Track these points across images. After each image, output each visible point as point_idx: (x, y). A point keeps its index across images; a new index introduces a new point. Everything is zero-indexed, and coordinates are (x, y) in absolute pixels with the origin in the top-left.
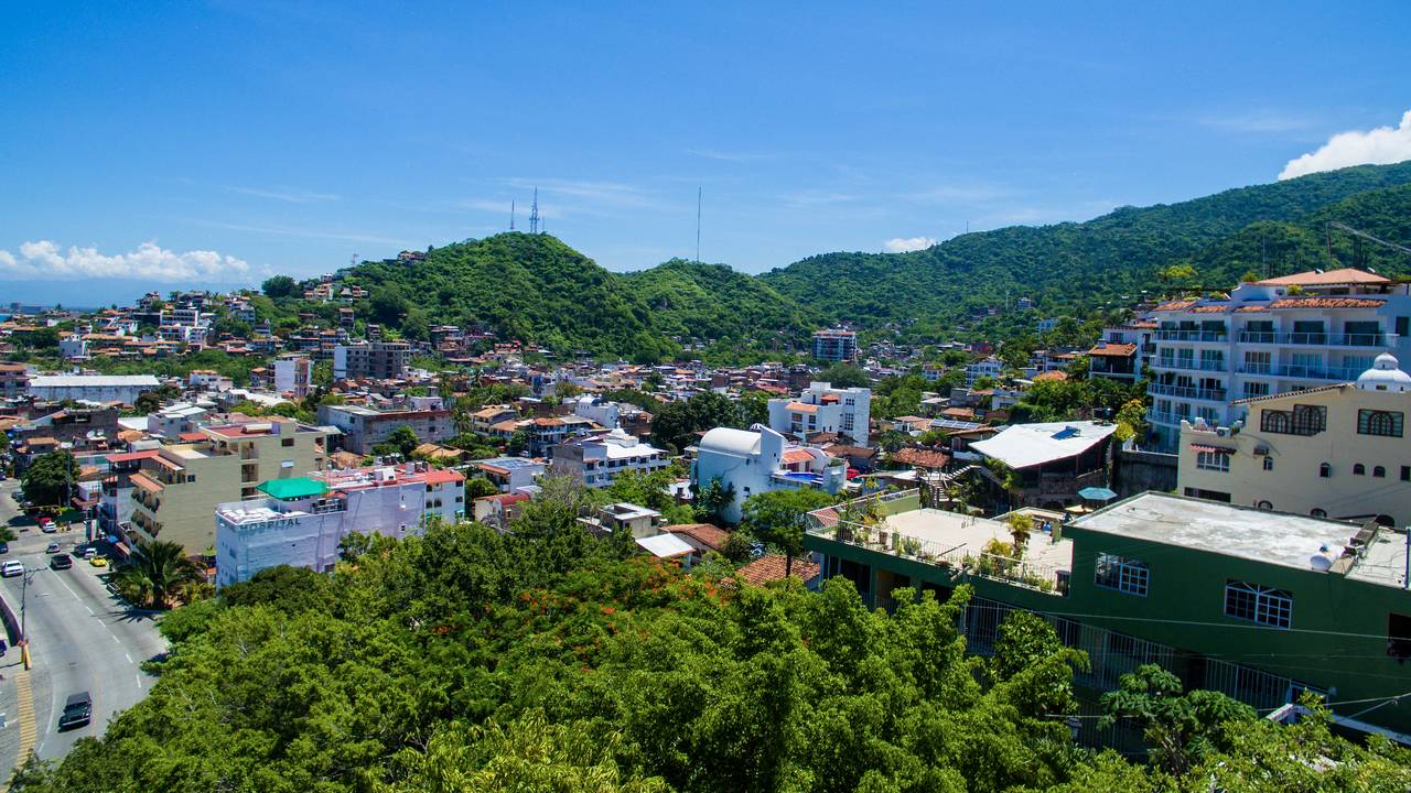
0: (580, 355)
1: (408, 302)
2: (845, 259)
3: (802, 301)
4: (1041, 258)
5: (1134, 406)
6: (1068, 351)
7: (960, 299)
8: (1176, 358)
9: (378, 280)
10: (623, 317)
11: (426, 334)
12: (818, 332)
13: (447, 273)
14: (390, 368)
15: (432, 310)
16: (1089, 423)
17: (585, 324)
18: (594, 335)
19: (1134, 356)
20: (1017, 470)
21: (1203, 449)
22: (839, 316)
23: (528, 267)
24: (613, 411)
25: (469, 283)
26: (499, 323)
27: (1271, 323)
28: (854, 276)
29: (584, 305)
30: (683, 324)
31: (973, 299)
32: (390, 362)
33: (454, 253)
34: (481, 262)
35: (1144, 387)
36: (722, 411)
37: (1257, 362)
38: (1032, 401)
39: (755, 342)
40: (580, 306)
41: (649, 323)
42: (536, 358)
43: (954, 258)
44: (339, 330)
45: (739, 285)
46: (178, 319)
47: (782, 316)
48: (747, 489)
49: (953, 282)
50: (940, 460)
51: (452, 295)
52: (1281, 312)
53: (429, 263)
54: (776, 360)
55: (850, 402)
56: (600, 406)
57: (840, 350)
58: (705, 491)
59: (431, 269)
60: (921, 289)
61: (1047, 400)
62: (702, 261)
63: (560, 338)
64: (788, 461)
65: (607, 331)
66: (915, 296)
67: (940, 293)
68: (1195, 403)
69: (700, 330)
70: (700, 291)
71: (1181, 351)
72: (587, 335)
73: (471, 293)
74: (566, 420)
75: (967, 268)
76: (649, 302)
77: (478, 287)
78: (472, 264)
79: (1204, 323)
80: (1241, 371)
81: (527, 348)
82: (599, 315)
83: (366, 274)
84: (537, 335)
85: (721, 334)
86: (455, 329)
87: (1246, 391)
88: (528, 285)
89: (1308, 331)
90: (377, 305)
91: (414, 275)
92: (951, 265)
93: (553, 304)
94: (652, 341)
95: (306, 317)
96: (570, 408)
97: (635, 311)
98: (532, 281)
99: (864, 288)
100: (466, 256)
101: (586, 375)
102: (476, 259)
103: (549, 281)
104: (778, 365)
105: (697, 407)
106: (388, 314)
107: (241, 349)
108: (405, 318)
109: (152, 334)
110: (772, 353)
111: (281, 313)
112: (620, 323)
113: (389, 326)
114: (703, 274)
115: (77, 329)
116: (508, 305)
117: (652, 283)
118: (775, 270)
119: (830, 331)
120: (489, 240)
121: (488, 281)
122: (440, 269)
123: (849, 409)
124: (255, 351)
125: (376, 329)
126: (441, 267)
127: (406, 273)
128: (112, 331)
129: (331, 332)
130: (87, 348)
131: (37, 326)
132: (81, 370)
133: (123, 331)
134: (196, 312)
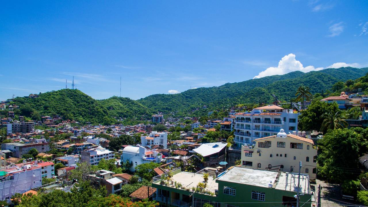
0: (88, 123)
1: (33, 109)
2: (160, 96)
3: (149, 107)
4: (208, 95)
5: (231, 137)
6: (215, 120)
7: (189, 106)
8: (240, 126)
9: (22, 103)
10: (100, 112)
11: (40, 119)
12: (153, 115)
13: (46, 100)
14: (28, 130)
15: (42, 111)
16: (221, 143)
17: (89, 115)
18: (92, 118)
19: (231, 124)
20: (204, 157)
21: (246, 152)
22: (159, 110)
23: (71, 99)
24: (98, 140)
25: (53, 103)
26: (63, 115)
27: (260, 118)
28: (162, 100)
29: (89, 109)
30: (117, 113)
31: (192, 106)
32: (28, 128)
33: (48, 95)
34: (57, 97)
35: (233, 133)
36: (128, 139)
37: (257, 127)
38: (207, 136)
39: (136, 118)
40: (88, 110)
41: (107, 114)
42: (75, 124)
43: (187, 95)
44: (9, 118)
45: (132, 103)
47: (143, 111)
48: (136, 163)
49: (187, 101)
50: (186, 153)
51: (48, 107)
52: (262, 116)
53: (40, 97)
54: (142, 123)
55: (162, 136)
56: (94, 139)
57: (159, 120)
58: (125, 164)
59: (41, 99)
60: (179, 103)
61: (211, 136)
62: (122, 97)
63: (82, 119)
64: (147, 155)
65: (95, 116)
66: (178, 105)
67: (184, 104)
68: (244, 137)
69: (121, 115)
70: (121, 105)
71: (241, 124)
72: (90, 118)
73: (54, 106)
74: (84, 143)
75: (191, 98)
76: (107, 108)
77: (56, 105)
78: (54, 98)
79: (246, 118)
80: (254, 130)
81: (72, 122)
82: (93, 112)
84: (75, 118)
85: (128, 116)
86: (49, 117)
87: (255, 134)
88: (72, 104)
89: (267, 120)
90: (23, 110)
91: (35, 101)
92: (187, 97)
93: (79, 109)
94: (109, 119)
96: (85, 139)
97: (103, 111)
98: (73, 103)
99: (165, 103)
100: (52, 96)
101: (90, 129)
102: (55, 96)
103: (78, 103)
104: (143, 124)
105: (121, 138)
106: (27, 113)
108: (32, 114)
110: (141, 121)
112: (99, 114)
113: (27, 117)
114: (122, 100)
116: (66, 110)
117: (108, 103)
118: (141, 99)
119: (156, 115)
120: (59, 91)
121: (59, 103)
122: (43, 99)
123: (162, 138)
125: (22, 117)
126: (44, 99)
127: (32, 101)
129: (6, 119)
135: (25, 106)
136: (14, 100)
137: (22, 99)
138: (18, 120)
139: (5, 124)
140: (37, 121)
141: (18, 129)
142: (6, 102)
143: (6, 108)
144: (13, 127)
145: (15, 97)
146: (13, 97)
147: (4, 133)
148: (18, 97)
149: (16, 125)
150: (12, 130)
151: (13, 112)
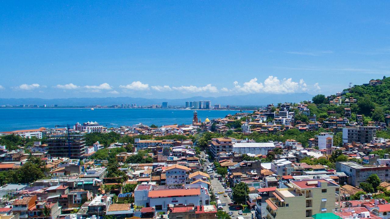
1: (374, 103)
9: (361, 94)
11: (383, 119)
14: (367, 138)
15: (386, 107)
32: (367, 135)
44: (344, 118)
46: (281, 115)
53: (384, 84)
59: (385, 87)
83: (355, 91)
90: (361, 106)
91: (377, 91)
95: (330, 113)
106: (366, 110)
107: (305, 128)
108: (373, 112)
109: (272, 122)
111: (320, 111)
113: (366, 116)
115: (247, 120)
124: (310, 129)
125: (360, 117)
127: (373, 90)
128: (258, 121)
129: (341, 119)
130: (250, 128)
131: (235, 119)
132: (248, 140)
133: (262, 121)
134: (287, 112)
135: (364, 98)
136: (351, 91)
137: (360, 88)
138: (355, 121)
139: (341, 126)
140: (379, 123)
141: (355, 136)
142: (342, 95)
143: (342, 102)
144: (349, 134)
145: (352, 86)
146: (350, 86)
147: (339, 141)
148: (356, 86)
149: (353, 131)
150: (347, 138)
151: (350, 109)
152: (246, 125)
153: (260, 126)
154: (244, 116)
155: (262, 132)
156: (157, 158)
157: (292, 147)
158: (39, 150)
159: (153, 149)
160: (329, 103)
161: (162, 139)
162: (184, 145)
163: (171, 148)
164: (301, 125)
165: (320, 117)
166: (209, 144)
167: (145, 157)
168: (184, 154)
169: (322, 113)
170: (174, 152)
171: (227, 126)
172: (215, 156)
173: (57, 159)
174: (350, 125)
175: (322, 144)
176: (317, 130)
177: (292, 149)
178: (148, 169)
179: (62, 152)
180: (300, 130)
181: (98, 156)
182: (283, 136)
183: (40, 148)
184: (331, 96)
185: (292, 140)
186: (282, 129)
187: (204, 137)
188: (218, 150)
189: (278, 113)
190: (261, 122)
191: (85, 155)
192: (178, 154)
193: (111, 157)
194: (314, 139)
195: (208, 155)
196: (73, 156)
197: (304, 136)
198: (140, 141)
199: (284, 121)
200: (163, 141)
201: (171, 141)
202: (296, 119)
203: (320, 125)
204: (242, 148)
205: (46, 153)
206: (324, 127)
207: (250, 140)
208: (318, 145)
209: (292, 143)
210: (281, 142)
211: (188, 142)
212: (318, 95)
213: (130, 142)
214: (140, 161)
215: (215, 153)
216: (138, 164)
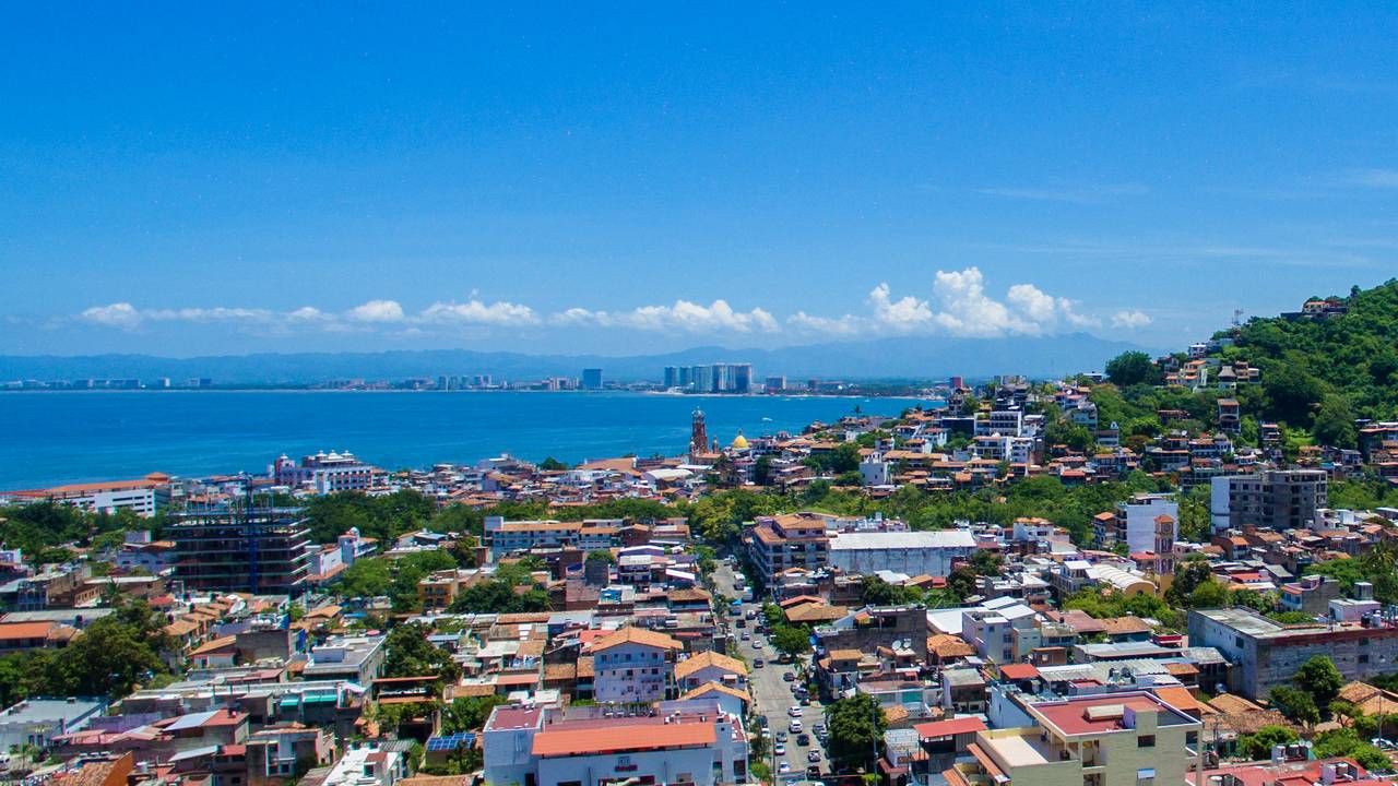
1: (1322, 383)
9: (1274, 351)
11: (1351, 436)
13: (1382, 331)
15: (1361, 394)
32: (1299, 502)
44: (1218, 436)
46: (997, 426)
53: (1352, 316)
59: (1357, 326)
83: (1255, 340)
90: (1274, 391)
91: (1329, 338)
95: (1170, 416)
106: (1291, 405)
107: (1080, 471)
108: (1317, 411)
109: (965, 449)
111: (1133, 409)
113: (1293, 424)
122: (1370, 325)
124: (1098, 473)
125: (1272, 430)
126: (1374, 323)
127: (1317, 335)
128: (917, 447)
129: (1205, 440)
130: (889, 472)
131: (835, 441)
132: (884, 519)
133: (930, 446)
134: (1020, 414)
135: (1284, 365)
136: (1239, 338)
137: (1272, 329)
138: (1255, 444)
139: (1205, 465)
140: (1338, 453)
141: (1253, 504)
142: (1208, 353)
143: (1210, 379)
144: (1232, 497)
145: (1244, 320)
146: (1237, 323)
147: (1199, 521)
148: (1255, 319)
149: (1246, 487)
150: (1228, 510)
151: (1236, 403)
152: (875, 461)
153: (924, 464)
154: (870, 428)
155: (931, 485)
156: (563, 593)
157: (1035, 543)
158: (145, 562)
159: (551, 557)
160: (1164, 382)
161: (583, 516)
162: (659, 538)
163: (614, 551)
164: (1067, 459)
165: (1134, 433)
166: (747, 536)
167: (520, 590)
168: (658, 576)
169: (1139, 416)
170: (622, 569)
171: (808, 464)
172: (768, 580)
173: (206, 600)
174: (1237, 461)
175: (1141, 534)
176: (1122, 477)
177: (1035, 553)
178: (531, 634)
179: (227, 569)
180: (1066, 479)
181: (356, 585)
182: (1003, 499)
183: (146, 556)
184: (1173, 356)
185: (1035, 520)
186: (1000, 476)
187: (728, 510)
188: (778, 560)
189: (988, 417)
190: (927, 450)
191: (310, 577)
192: (639, 576)
193: (402, 588)
194: (1110, 515)
195: (742, 576)
196: (264, 583)
197: (1077, 503)
198: (506, 526)
199: (1009, 448)
200: (586, 525)
201: (612, 526)
202: (1049, 440)
203: (1134, 459)
204: (862, 550)
205: (169, 571)
206: (1147, 469)
207: (889, 523)
208: (1125, 538)
209: (1034, 530)
210: (996, 526)
211: (674, 528)
212: (1127, 355)
213: (468, 526)
214: (504, 604)
215: (767, 570)
216: (498, 617)
